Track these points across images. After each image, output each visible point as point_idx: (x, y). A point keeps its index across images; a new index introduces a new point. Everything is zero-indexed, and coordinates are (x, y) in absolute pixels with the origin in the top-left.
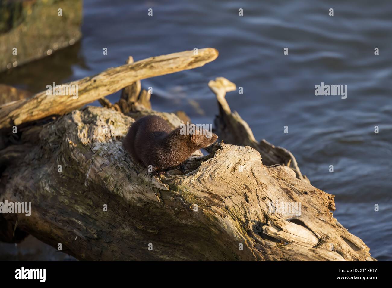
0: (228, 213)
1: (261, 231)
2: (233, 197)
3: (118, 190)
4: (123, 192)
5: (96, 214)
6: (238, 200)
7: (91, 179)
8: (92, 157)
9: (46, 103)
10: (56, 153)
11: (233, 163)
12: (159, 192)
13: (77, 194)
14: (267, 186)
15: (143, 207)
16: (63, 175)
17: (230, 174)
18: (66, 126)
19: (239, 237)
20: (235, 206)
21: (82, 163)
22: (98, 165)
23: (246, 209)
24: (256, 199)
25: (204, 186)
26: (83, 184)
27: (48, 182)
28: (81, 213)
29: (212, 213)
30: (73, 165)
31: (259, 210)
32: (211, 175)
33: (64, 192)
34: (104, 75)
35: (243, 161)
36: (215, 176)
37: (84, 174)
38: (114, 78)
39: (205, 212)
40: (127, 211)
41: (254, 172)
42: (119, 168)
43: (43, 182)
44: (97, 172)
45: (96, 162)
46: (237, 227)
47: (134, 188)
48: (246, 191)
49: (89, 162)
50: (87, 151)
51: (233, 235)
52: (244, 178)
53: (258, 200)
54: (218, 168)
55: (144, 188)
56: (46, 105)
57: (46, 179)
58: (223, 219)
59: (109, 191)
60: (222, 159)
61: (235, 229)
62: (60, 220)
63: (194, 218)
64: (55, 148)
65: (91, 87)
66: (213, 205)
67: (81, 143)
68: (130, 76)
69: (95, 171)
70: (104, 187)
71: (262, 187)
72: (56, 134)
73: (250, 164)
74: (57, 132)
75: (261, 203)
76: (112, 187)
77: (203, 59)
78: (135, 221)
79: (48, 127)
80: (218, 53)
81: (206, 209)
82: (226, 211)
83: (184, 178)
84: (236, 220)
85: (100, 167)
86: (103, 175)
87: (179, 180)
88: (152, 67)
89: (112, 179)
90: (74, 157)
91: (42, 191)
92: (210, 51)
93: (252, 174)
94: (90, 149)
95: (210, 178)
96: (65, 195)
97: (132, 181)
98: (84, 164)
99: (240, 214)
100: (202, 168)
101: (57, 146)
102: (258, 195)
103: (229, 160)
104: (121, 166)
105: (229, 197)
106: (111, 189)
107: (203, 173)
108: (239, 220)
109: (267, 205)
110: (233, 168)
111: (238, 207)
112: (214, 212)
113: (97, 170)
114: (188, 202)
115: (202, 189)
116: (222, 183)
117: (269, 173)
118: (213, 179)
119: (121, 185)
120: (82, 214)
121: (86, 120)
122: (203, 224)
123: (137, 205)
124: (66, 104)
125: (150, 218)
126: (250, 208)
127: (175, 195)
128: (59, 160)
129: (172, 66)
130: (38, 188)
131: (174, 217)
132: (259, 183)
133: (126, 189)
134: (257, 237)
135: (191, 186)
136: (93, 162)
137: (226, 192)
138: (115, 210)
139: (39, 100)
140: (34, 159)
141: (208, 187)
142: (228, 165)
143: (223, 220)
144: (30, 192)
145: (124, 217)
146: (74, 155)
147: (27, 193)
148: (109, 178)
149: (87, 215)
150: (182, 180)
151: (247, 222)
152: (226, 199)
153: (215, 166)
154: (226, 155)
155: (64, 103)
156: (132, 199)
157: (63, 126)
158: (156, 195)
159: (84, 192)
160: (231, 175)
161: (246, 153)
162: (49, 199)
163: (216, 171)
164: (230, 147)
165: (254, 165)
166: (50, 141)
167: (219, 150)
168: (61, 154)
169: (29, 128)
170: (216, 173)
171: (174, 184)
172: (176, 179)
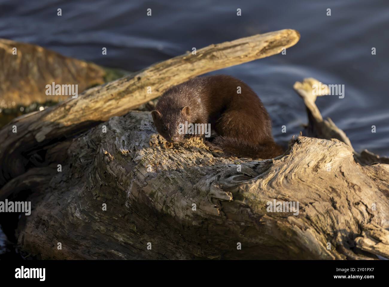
0: (310, 225)
1: (354, 246)
2: (316, 204)
3: (168, 207)
4: (174, 209)
5: (141, 242)
6: (323, 207)
7: (134, 198)
8: (133, 169)
9: (77, 111)
10: (88, 170)
11: (314, 160)
12: (219, 204)
13: (117, 219)
14: (361, 187)
15: (199, 225)
16: (98, 195)
17: (311, 174)
18: (101, 136)
19: (326, 255)
20: (320, 215)
21: (121, 177)
22: (142, 178)
23: (334, 218)
24: (346, 205)
25: (278, 192)
26: (123, 205)
27: (79, 206)
28: (123, 242)
29: (288, 225)
30: (110, 182)
31: (351, 219)
32: (286, 177)
33: (100, 218)
34: (151, 71)
35: (328, 158)
36: (291, 178)
37: (124, 191)
38: (164, 73)
39: (280, 224)
40: (180, 235)
41: (343, 171)
42: (169, 179)
43: (72, 207)
44: (141, 187)
45: (139, 174)
46: (322, 241)
47: (187, 203)
48: (333, 195)
49: (130, 176)
50: (128, 162)
51: (317, 252)
52: (330, 179)
53: (349, 206)
54: (295, 168)
55: (200, 200)
56: (77, 113)
57: (76, 203)
58: (303, 232)
59: (157, 211)
60: (300, 155)
61: (320, 245)
62: (95, 253)
63: (266, 235)
64: (87, 164)
65: (134, 87)
66: (289, 216)
67: (120, 153)
68: (184, 70)
69: (138, 186)
70: (150, 206)
71: (354, 189)
72: (89, 147)
73: (337, 160)
74: (90, 144)
75: (354, 209)
76: (160, 205)
77: (280, 44)
78: (191, 246)
79: (79, 139)
80: (299, 35)
81: (282, 221)
82: (307, 221)
83: (251, 183)
84: (321, 233)
85: (144, 180)
86: (148, 190)
87: (245, 186)
88: (213, 57)
89: (160, 194)
90: (111, 172)
91: (71, 218)
92: (289, 33)
93: (340, 174)
94: (132, 159)
95: (285, 181)
96: (101, 221)
97: (186, 194)
98: (124, 178)
99: (326, 225)
100: (275, 169)
101: (90, 161)
102: (349, 199)
103: (310, 157)
104: (172, 177)
105: (311, 204)
106: (158, 207)
107: (277, 175)
108: (324, 232)
109: (361, 213)
110: (315, 167)
111: (323, 216)
112: (291, 224)
113: (140, 185)
114: (257, 214)
115: (275, 195)
116: (301, 186)
117: (364, 173)
118: (289, 181)
119: (171, 201)
120: (123, 244)
121: (127, 126)
122: (278, 241)
123: (192, 224)
124: (102, 111)
125: (210, 240)
126: (339, 217)
127: (241, 206)
128: (92, 177)
129: (239, 54)
130: (66, 215)
131: (241, 234)
132: (350, 184)
133: (179, 205)
134: (348, 253)
135: (260, 192)
136: (135, 175)
137: (307, 197)
138: (165, 235)
139: (67, 107)
140: (62, 181)
141: (283, 192)
142: (308, 163)
143: (303, 234)
144: (56, 221)
145: (178, 243)
146: (111, 169)
147: (52, 223)
148: (157, 193)
149: (130, 244)
150: (249, 185)
151: (336, 234)
152: (307, 207)
153: (292, 165)
154: (305, 150)
155: (101, 109)
156: (186, 217)
157: (98, 136)
158: (215, 207)
159: (125, 215)
160: (313, 176)
161: (332, 147)
162: (80, 228)
163: (293, 171)
164: (311, 141)
165: (343, 162)
166: (80, 156)
167: (296, 144)
168: (95, 170)
169: (55, 144)
170: (293, 174)
171: (238, 191)
172: (240, 185)
